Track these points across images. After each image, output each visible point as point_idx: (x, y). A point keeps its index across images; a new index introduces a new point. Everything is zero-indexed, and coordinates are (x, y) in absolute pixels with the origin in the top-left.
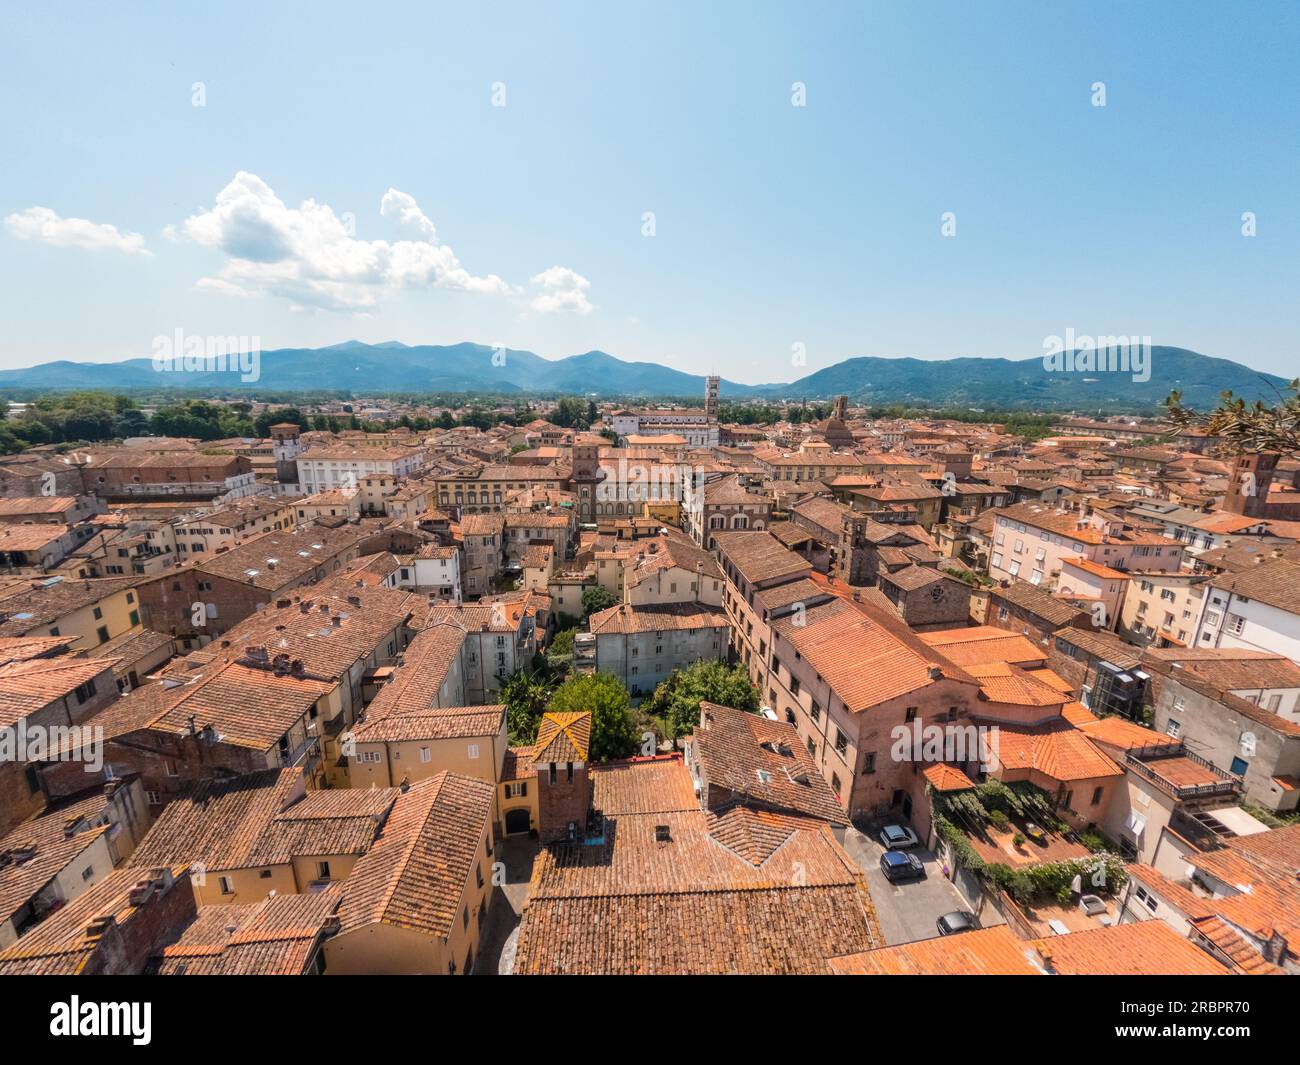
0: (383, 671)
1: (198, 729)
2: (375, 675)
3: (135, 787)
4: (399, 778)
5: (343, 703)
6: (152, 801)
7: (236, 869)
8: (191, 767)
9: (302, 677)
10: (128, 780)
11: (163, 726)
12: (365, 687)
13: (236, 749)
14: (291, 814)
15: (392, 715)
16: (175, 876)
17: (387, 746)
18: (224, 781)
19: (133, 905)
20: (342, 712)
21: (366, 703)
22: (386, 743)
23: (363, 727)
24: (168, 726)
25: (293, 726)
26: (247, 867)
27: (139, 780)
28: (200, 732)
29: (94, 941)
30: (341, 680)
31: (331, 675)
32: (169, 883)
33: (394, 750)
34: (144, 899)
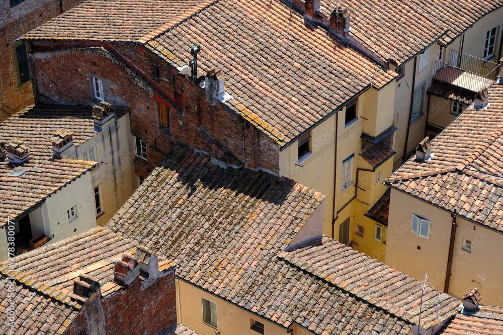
0: (468, 81)
1: (201, 72)
2: (455, 83)
3: (123, 121)
4: (462, 285)
5: (397, 115)
6: (139, 153)
7: (224, 299)
8: (186, 125)
9: (342, 42)
10: (119, 111)
11: (160, 48)
12: (433, 98)
13: (244, 125)
14: (299, 258)
15: (472, 171)
16: (161, 269)
17: (454, 220)
18: (223, 165)
19: (117, 281)
20: (391, 129)
21: (433, 130)
22: (454, 214)
23: (421, 170)
24: (165, 52)
25: (320, 121)
26: (236, 305)
27: (127, 114)
28: (202, 78)
29: (79, 302)
30: (400, 70)
31: (388, 56)
32: (153, 276)
33: (465, 232)
34: (129, 280)
